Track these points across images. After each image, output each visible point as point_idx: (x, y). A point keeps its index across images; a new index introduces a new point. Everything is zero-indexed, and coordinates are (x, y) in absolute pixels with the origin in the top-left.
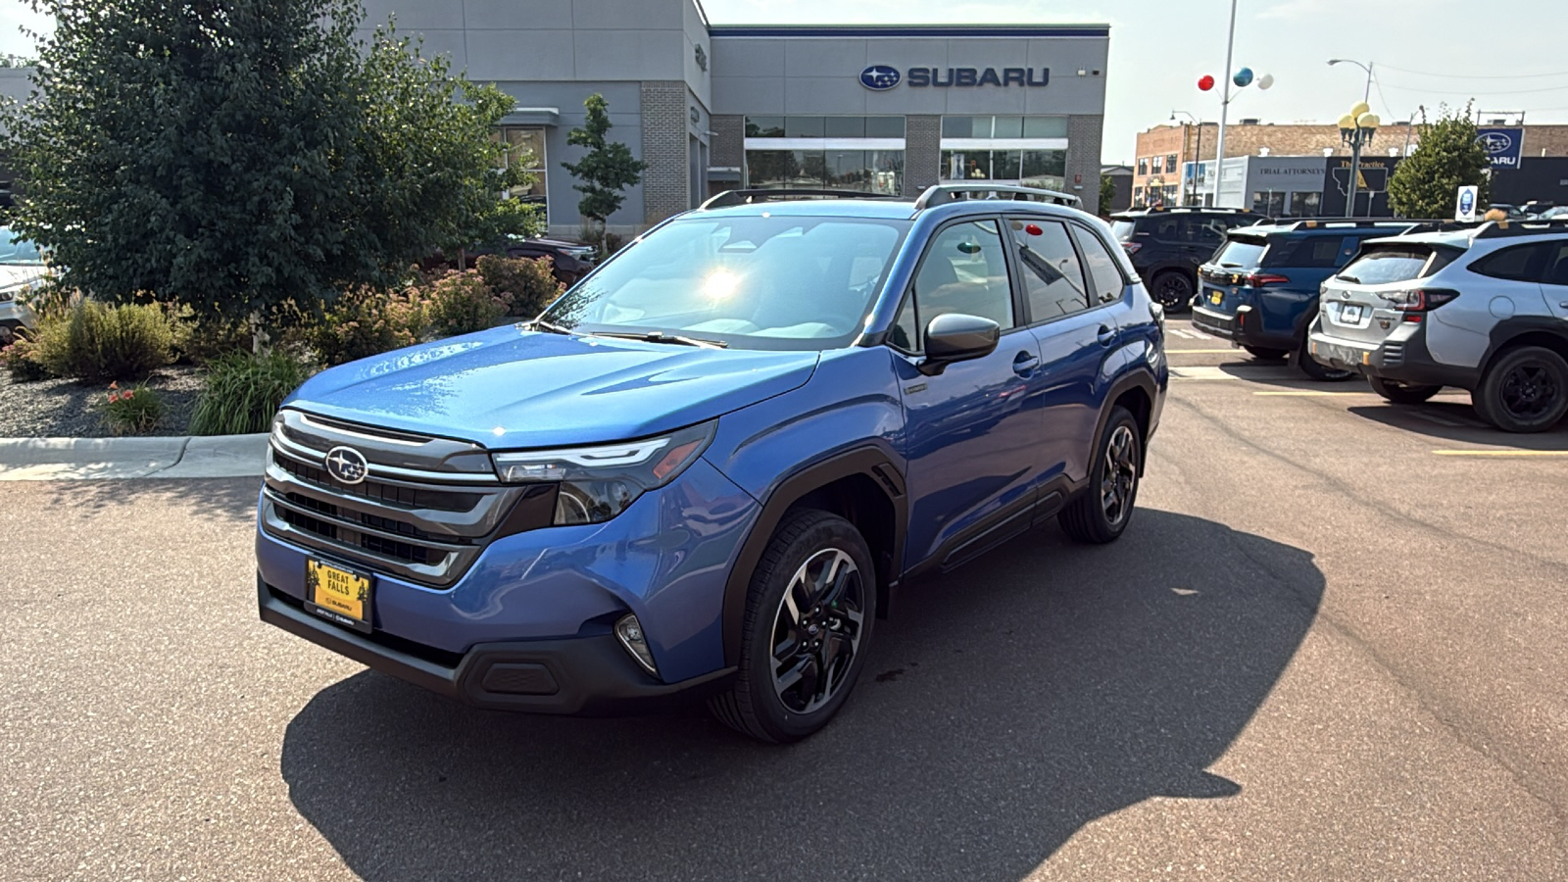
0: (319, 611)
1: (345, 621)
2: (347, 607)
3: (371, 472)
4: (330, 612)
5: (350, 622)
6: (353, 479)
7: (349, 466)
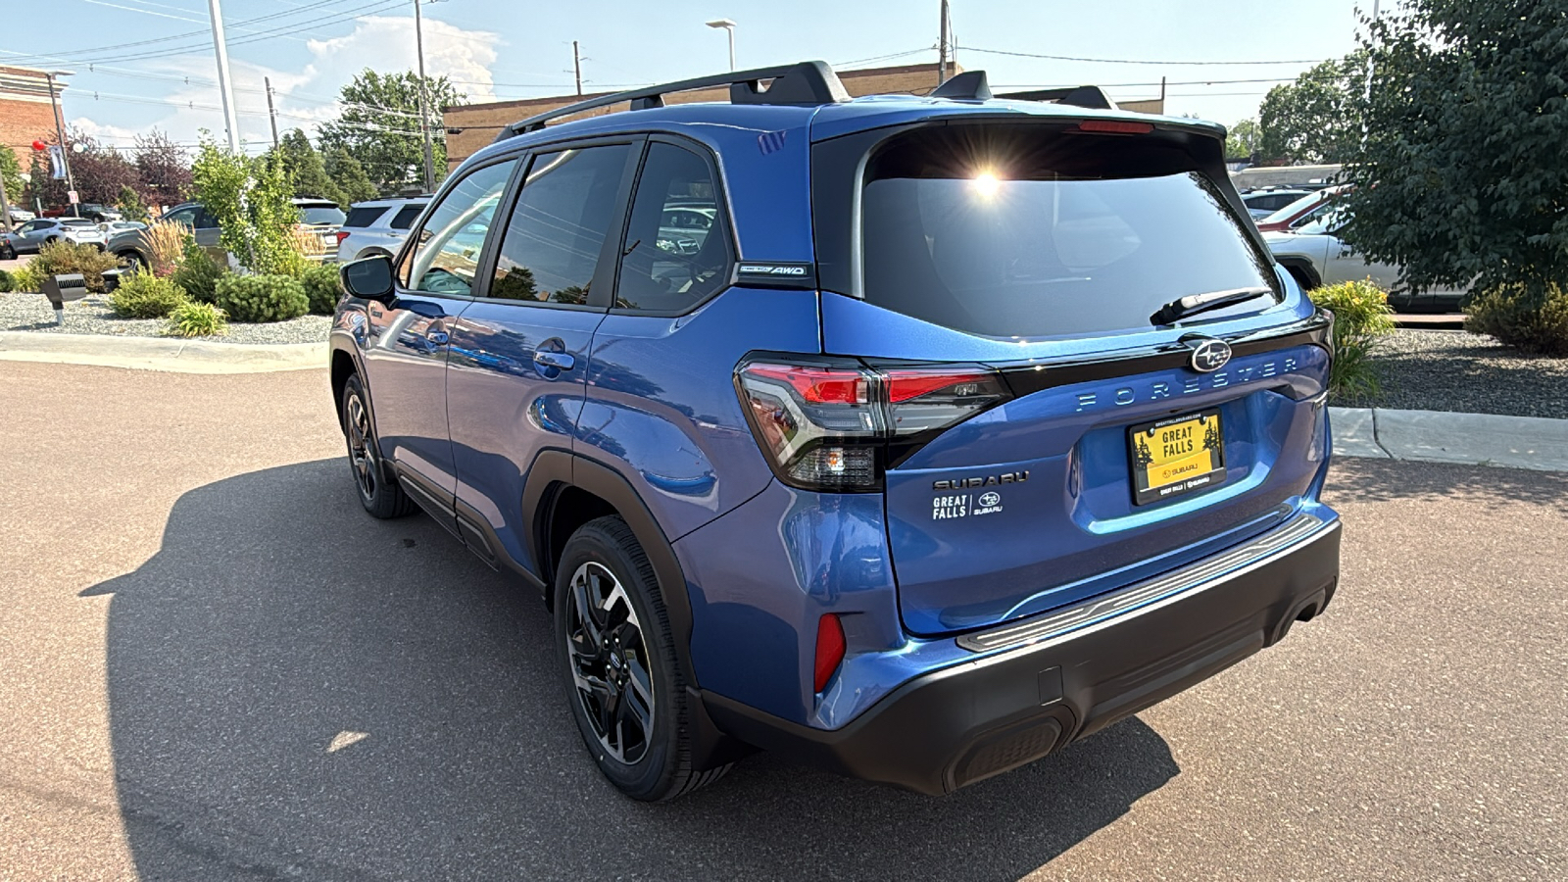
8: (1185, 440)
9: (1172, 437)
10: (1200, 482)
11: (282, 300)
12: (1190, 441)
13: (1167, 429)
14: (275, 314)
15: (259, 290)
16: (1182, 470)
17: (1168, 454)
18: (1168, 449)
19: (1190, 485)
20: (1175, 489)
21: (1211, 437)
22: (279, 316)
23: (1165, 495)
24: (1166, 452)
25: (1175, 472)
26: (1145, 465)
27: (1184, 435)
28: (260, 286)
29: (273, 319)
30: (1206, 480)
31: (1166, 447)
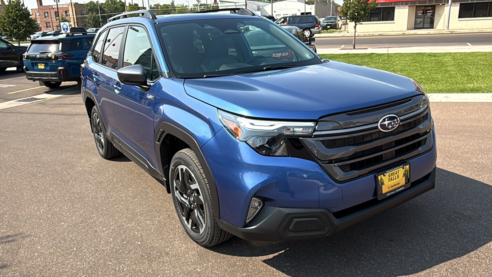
0: (388, 195)
1: (401, 189)
2: (398, 184)
3: (401, 121)
4: (392, 191)
5: (403, 188)
6: (394, 127)
7: (391, 123)
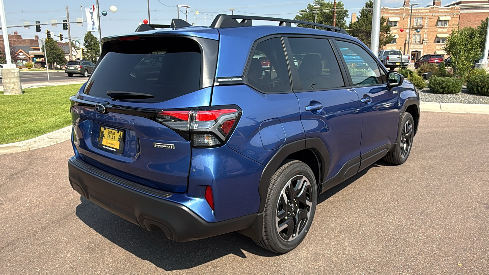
8: (113, 136)
9: (110, 133)
10: (113, 149)
11: (447, 87)
12: (114, 136)
13: (110, 130)
14: (443, 91)
15: (440, 82)
16: (111, 144)
17: (108, 137)
18: (109, 136)
19: (110, 149)
20: (106, 148)
21: (120, 138)
22: (444, 92)
23: (104, 148)
24: (108, 136)
25: (109, 143)
26: (103, 137)
27: (113, 134)
28: (440, 81)
29: (442, 93)
30: (115, 150)
31: (108, 135)
